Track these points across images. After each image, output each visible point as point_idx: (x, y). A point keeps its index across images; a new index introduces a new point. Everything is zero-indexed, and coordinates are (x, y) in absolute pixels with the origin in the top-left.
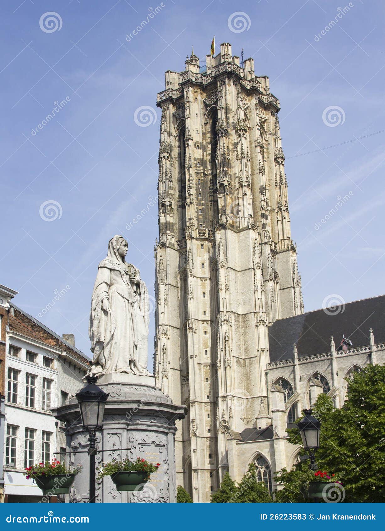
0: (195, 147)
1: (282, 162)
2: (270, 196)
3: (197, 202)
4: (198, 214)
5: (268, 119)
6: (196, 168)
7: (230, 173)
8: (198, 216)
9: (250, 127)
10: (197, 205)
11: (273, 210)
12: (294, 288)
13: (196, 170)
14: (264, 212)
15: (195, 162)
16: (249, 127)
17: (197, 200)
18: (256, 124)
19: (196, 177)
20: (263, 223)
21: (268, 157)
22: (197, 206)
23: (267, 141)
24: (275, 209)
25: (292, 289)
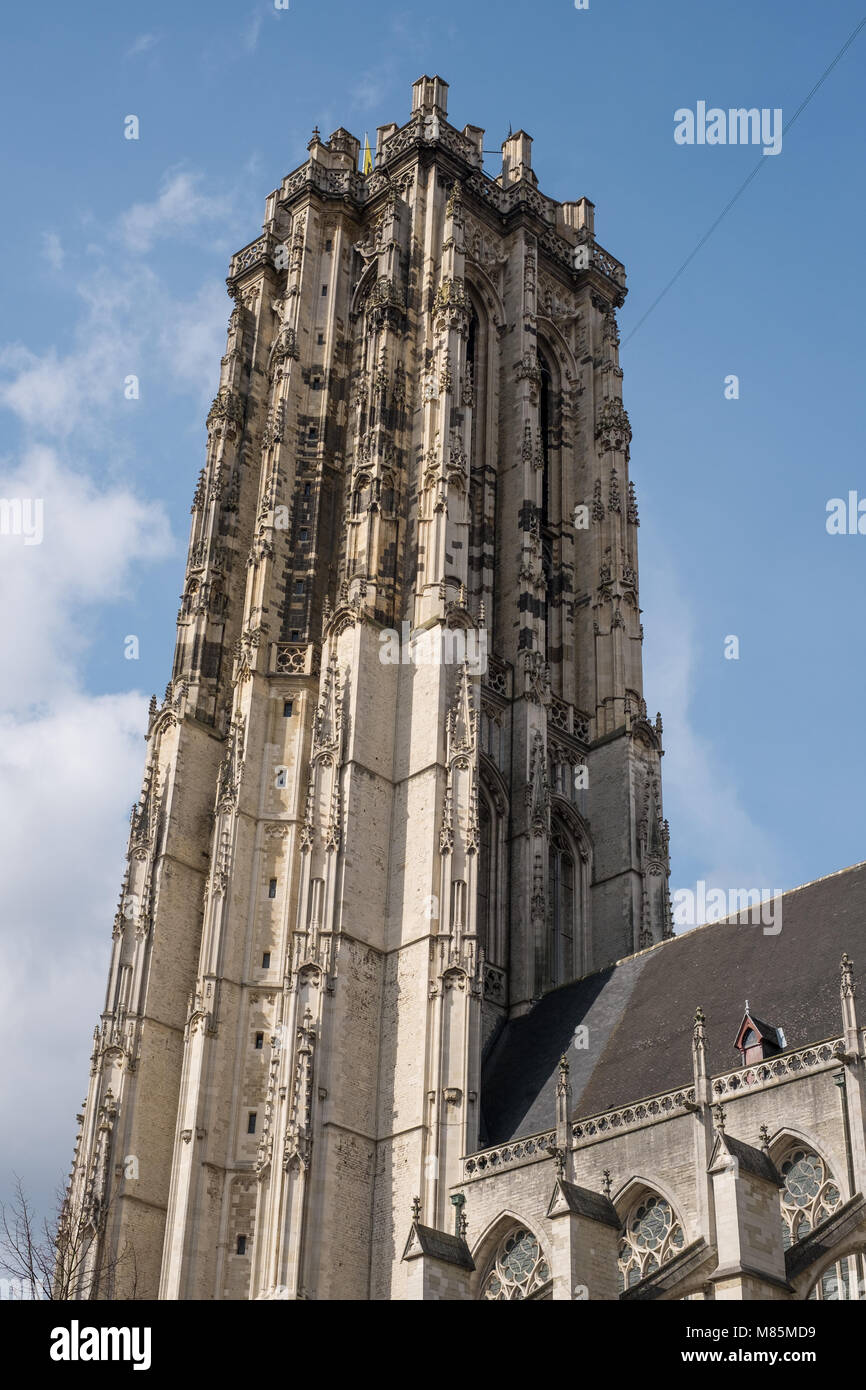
0: (306, 382)
1: (619, 442)
2: (576, 555)
3: (290, 554)
4: (288, 597)
5: (583, 318)
6: (300, 447)
7: (397, 444)
8: (287, 604)
9: (505, 326)
10: (289, 566)
11: (584, 601)
12: (641, 876)
13: (302, 452)
14: (531, 591)
15: (302, 429)
16: (500, 325)
17: (291, 549)
18: (522, 313)
19: (298, 474)
20: (522, 628)
21: (577, 433)
22: (289, 571)
23: (576, 381)
24: (590, 598)
25: (633, 878)
